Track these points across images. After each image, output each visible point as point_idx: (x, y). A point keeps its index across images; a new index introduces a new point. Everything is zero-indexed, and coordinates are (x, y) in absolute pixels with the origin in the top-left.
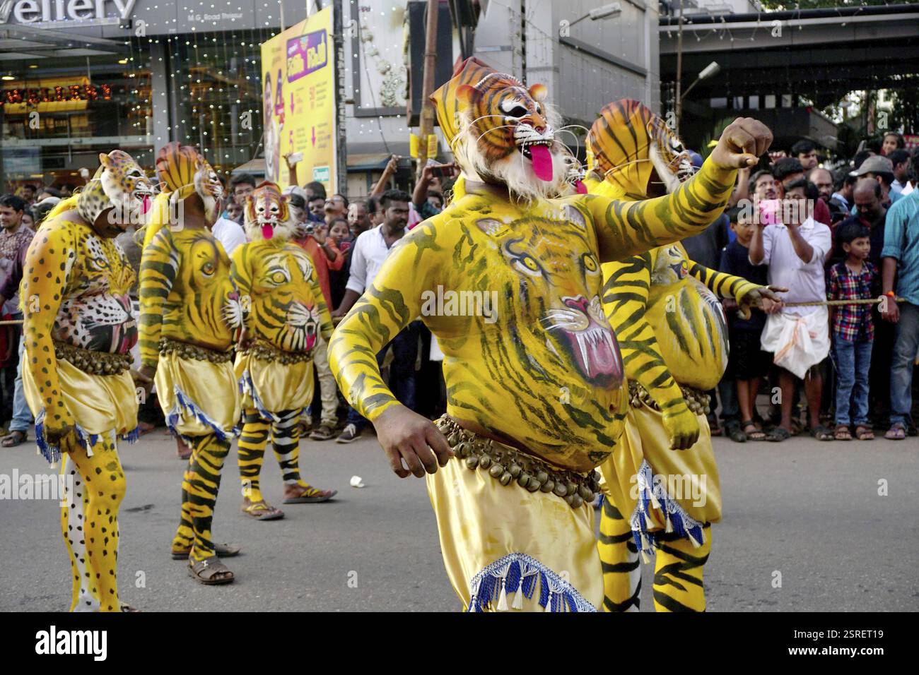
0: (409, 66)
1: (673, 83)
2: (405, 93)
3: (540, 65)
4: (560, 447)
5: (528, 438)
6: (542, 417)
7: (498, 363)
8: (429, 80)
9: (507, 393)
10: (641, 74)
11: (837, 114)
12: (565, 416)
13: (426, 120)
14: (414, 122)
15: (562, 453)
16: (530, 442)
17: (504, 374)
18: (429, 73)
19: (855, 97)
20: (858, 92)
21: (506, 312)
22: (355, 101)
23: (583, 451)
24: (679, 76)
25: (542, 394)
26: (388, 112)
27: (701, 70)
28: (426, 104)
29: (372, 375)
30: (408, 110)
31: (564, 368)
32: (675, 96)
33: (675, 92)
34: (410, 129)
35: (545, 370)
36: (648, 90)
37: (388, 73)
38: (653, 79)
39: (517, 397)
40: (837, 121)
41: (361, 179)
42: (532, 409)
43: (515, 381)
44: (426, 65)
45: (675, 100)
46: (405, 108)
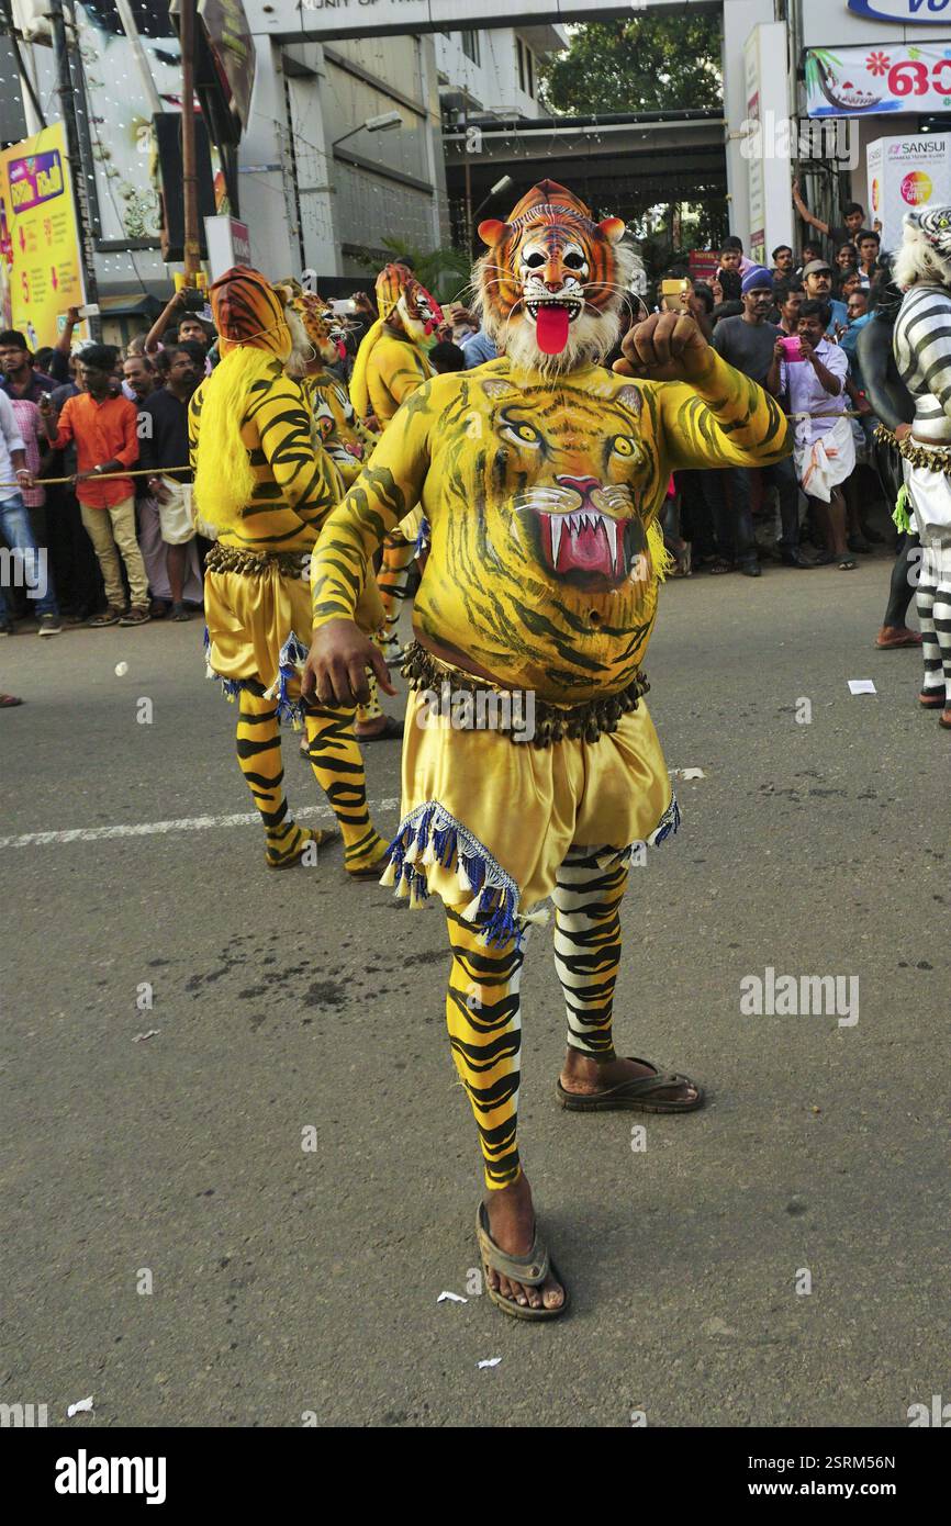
0: (162, 190)
1: (463, 200)
2: (159, 223)
3: (316, 186)
4: (507, 656)
5: (473, 647)
6: (489, 619)
7: (457, 550)
8: (190, 207)
9: (457, 590)
10: (426, 190)
11: (641, 229)
12: (514, 618)
13: (191, 255)
14: (175, 255)
15: (511, 665)
16: (476, 652)
17: (458, 567)
18: (190, 201)
19: (659, 209)
20: (662, 205)
21: (475, 486)
22: (97, 233)
23: (537, 666)
24: (468, 192)
25: (492, 589)
26: (136, 244)
27: (493, 185)
28: (190, 237)
29: (336, 578)
30: (163, 242)
31: (521, 556)
32: (466, 215)
33: (466, 211)
34: (166, 264)
35: (501, 561)
36: (436, 210)
37: (132, 198)
38: (440, 197)
39: (467, 594)
40: (641, 237)
41: (113, 327)
42: (480, 609)
43: (467, 574)
44: (186, 191)
45: (467, 219)
46: (159, 239)
